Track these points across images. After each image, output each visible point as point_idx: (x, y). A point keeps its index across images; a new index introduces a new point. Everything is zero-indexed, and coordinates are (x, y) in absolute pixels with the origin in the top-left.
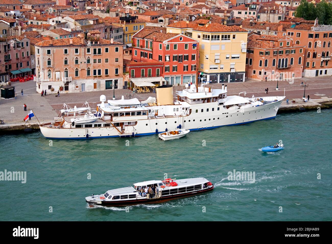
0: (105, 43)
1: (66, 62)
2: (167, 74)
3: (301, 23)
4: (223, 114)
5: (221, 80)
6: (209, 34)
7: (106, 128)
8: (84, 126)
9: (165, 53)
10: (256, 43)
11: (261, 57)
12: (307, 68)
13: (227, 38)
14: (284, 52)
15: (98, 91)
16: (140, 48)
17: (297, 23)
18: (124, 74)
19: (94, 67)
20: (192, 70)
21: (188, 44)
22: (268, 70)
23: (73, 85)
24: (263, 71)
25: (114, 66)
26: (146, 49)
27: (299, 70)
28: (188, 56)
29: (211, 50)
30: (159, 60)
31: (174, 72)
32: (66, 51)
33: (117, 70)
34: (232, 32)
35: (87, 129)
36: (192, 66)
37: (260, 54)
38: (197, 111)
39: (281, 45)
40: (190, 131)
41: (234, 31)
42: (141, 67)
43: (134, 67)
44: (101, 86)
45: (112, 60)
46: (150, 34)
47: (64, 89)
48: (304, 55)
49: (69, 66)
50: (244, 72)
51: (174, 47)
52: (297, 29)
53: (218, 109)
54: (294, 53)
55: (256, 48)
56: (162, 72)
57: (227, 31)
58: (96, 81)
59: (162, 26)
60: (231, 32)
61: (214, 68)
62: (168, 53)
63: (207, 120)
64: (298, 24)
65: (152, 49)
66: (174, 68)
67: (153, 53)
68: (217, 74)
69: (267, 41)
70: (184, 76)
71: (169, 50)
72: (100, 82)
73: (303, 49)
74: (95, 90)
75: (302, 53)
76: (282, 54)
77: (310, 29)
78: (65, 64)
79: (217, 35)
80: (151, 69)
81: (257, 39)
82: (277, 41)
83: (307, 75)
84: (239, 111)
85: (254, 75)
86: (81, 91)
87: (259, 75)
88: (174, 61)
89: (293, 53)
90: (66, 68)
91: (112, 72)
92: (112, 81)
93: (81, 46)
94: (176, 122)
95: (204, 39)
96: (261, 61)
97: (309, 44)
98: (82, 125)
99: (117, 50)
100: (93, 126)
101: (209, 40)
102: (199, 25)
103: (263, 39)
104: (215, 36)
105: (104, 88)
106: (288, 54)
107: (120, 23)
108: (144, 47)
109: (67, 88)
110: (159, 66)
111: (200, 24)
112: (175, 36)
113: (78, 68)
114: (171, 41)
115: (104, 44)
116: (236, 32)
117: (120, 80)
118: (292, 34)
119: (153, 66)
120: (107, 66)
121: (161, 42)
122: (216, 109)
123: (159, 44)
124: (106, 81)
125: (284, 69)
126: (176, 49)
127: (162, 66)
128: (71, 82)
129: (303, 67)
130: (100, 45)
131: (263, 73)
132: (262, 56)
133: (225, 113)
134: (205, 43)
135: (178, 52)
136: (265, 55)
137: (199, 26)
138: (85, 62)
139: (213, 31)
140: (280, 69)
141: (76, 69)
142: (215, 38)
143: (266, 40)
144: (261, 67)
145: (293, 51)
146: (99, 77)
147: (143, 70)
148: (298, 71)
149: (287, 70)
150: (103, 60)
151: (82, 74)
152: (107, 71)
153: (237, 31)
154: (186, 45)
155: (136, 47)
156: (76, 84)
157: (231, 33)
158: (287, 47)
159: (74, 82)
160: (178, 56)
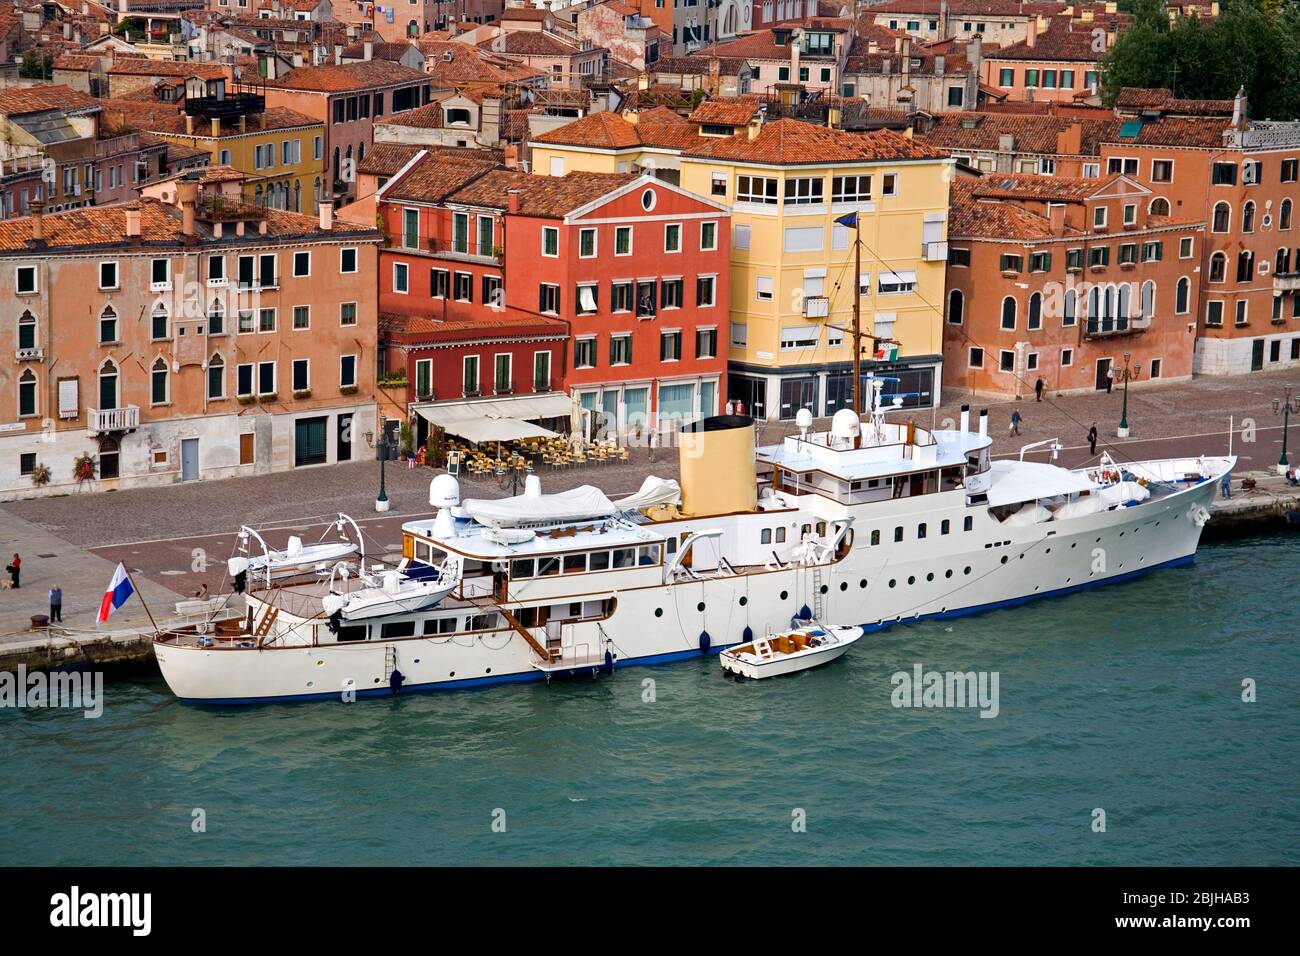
0: (289, 230)
1: (108, 329)
2: (586, 377)
3: (1164, 113)
4: (988, 546)
5: (833, 402)
6: (772, 175)
7: (477, 636)
8: (377, 634)
9: (577, 271)
10: (975, 213)
11: (1008, 281)
12: (1209, 331)
13: (854, 192)
14: (1114, 256)
15: (259, 473)
16: (426, 252)
17: (1149, 113)
18: (381, 382)
19: (241, 353)
20: (697, 356)
21: (681, 224)
22: (1044, 343)
23: (139, 446)
24: (1021, 351)
25: (336, 343)
26: (454, 254)
27: (1181, 342)
28: (679, 284)
29: (784, 253)
30: (543, 308)
31: (616, 365)
32: (108, 274)
33: (348, 364)
34: (880, 164)
35: (390, 644)
36: (698, 333)
37: (1003, 268)
38: (875, 538)
39: (1099, 221)
40: (865, 634)
41: (886, 156)
42: (465, 343)
43: (429, 346)
44: (275, 449)
45: (324, 314)
46: (471, 181)
47: (98, 468)
48: (1198, 269)
49: (123, 352)
50: (934, 359)
51: (618, 240)
52: (1153, 141)
53: (968, 523)
54: (1157, 259)
55: (983, 239)
56: (561, 368)
57: (855, 157)
58: (249, 423)
59: (462, 143)
60: (875, 159)
61: (800, 343)
62: (588, 271)
63: (940, 575)
64: (1151, 120)
65: (501, 256)
66: (615, 344)
67: (504, 274)
68: (813, 372)
69: (1029, 205)
70: (661, 388)
71: (595, 255)
72: (268, 429)
73: (1193, 238)
74: (247, 470)
75: (1191, 256)
76: (1106, 262)
77: (1218, 141)
78: (103, 340)
79: (811, 176)
80: (511, 354)
81: (976, 197)
82: (1080, 203)
83: (1213, 368)
84: (1054, 533)
85: (974, 373)
86: (180, 476)
87: (1000, 370)
88: (617, 312)
89: (1152, 260)
90: (109, 363)
91: (324, 377)
92: (324, 420)
93: (182, 244)
94: (784, 595)
95: (747, 199)
96: (1010, 303)
97: (1217, 212)
98: (370, 627)
99: (348, 262)
100: (419, 629)
101: (775, 202)
102: (703, 132)
103: (1009, 193)
104: (804, 183)
105: (290, 456)
106: (1130, 263)
107: (190, 129)
108: (442, 249)
109: (110, 467)
110: (545, 338)
111: (708, 128)
112: (619, 185)
113: (165, 362)
114: (602, 212)
115: (286, 232)
116: (897, 163)
117: (362, 416)
118: (1131, 166)
119: (520, 340)
120: (305, 344)
121: (554, 218)
122: (957, 525)
123: (544, 227)
124: (299, 422)
125: (1113, 337)
126: (626, 251)
127: (563, 337)
128: (132, 431)
129: (1194, 325)
130: (269, 239)
131: (1023, 360)
132: (1015, 278)
133: (998, 544)
134: (754, 217)
135: (634, 266)
136: (1030, 272)
137: (701, 134)
138: (200, 330)
139: (790, 157)
140: (1097, 340)
141: (154, 363)
142: (804, 191)
143: (1023, 200)
144: (1008, 333)
145: (1151, 247)
146: (264, 400)
147: (473, 360)
148: (1175, 347)
149: (1126, 342)
150: (284, 317)
151: (182, 391)
152: (300, 368)
153: (903, 155)
154: (672, 230)
155: (398, 249)
156: (154, 444)
157: (875, 167)
158: (1126, 229)
159: (148, 433)
160: (635, 286)
